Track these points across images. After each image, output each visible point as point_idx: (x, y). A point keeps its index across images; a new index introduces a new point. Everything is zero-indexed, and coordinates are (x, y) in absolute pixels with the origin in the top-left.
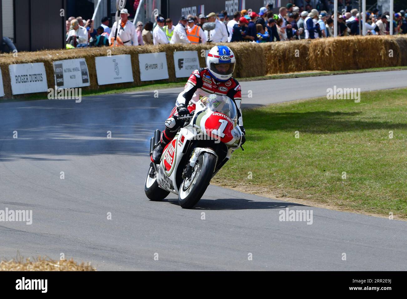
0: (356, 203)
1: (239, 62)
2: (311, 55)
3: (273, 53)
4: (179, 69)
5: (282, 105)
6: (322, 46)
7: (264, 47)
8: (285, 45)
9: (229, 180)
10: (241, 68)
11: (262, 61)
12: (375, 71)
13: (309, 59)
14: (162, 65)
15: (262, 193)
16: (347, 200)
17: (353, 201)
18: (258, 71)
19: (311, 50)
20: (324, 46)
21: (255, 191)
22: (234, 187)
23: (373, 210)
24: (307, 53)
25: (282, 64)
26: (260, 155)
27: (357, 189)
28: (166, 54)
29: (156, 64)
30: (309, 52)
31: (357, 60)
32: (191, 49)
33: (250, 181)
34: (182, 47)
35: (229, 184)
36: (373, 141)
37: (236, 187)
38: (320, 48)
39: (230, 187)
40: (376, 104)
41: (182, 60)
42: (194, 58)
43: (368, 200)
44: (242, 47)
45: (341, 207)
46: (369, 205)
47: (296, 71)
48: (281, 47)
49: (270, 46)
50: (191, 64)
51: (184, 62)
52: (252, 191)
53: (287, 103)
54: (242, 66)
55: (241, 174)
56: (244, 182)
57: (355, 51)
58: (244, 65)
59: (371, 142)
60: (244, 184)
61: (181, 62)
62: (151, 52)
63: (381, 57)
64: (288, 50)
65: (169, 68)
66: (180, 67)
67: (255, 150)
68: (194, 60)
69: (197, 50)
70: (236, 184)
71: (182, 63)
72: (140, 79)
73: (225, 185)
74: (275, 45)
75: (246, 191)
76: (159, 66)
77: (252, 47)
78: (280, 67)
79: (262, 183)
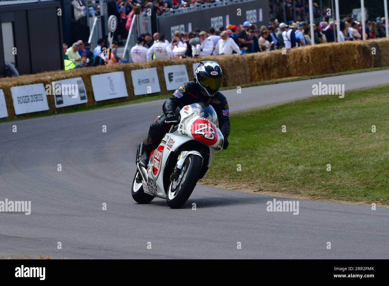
0: (327, 192)
1: (225, 73)
2: (291, 62)
3: (256, 63)
4: (169, 82)
5: (263, 109)
6: (300, 54)
7: (247, 58)
8: (267, 55)
9: (211, 178)
10: (226, 78)
11: (246, 71)
12: (349, 74)
13: (289, 66)
14: (154, 79)
15: (241, 188)
16: (319, 190)
17: (324, 191)
18: (243, 80)
19: (291, 58)
20: (302, 54)
21: (235, 188)
22: (215, 185)
23: (342, 198)
24: (287, 62)
25: (265, 72)
26: (240, 155)
27: (327, 180)
28: (157, 70)
29: (148, 79)
30: (288, 60)
31: (334, 65)
32: (179, 63)
33: (230, 179)
34: (171, 62)
35: (211, 183)
36: (344, 136)
37: (217, 185)
38: (299, 56)
39: (212, 185)
40: (349, 103)
41: (172, 74)
42: (183, 72)
43: (337, 189)
44: (227, 59)
45: (313, 197)
46: (339, 193)
47: (278, 78)
48: (264, 57)
49: (253, 57)
50: (181, 77)
51: (174, 75)
52: (232, 187)
53: (267, 107)
54: (227, 76)
55: (222, 173)
56: (225, 180)
57: (331, 57)
58: (229, 75)
59: (343, 137)
60: (225, 182)
61: (171, 75)
62: (142, 68)
63: (355, 61)
64: (269, 60)
65: (160, 82)
66: (171, 80)
67: (236, 151)
68: (183, 73)
69: (185, 64)
70: (218, 182)
71: (172, 77)
72: (134, 94)
73: (207, 184)
74: (257, 56)
75: (226, 188)
76: (151, 80)
77: (236, 58)
78: (264, 75)
79: (241, 180)
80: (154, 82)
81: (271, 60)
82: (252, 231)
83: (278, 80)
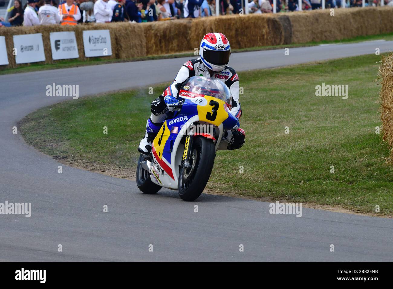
0: (227, 185)
1: (118, 43)
2: (193, 34)
3: (154, 33)
4: (56, 50)
5: (159, 86)
6: (203, 25)
7: (144, 27)
8: (166, 25)
9: (99, 164)
10: (120, 49)
11: (142, 42)
12: (257, 51)
13: (190, 39)
14: (38, 46)
15: (131, 177)
16: (219, 183)
17: (224, 183)
18: (138, 52)
19: (193, 29)
20: (205, 25)
21: (125, 175)
22: (103, 171)
23: (244, 192)
24: (189, 33)
25: (163, 44)
26: (132, 138)
27: (228, 171)
28: (43, 36)
29: (32, 46)
30: (190, 32)
31: (240, 39)
32: (68, 30)
33: (120, 165)
34: (59, 27)
35: (98, 169)
36: (248, 122)
37: (105, 171)
38: (201, 28)
39: (100, 171)
40: (255, 84)
41: (59, 41)
42: (71, 39)
43: (239, 182)
44: (121, 27)
45: (211, 189)
46: (240, 187)
47: (177, 51)
48: (162, 27)
49: (150, 26)
50: (69, 45)
51: (61, 43)
52: (122, 175)
53: (164, 84)
54: (121, 47)
55: (112, 158)
56: (114, 166)
57: (237, 30)
58: (123, 45)
59: (247, 123)
60: (114, 168)
61: (58, 43)
62: (26, 33)
63: (263, 35)
64: (168, 30)
65: (45, 50)
66: (57, 48)
67: (128, 133)
68: (71, 41)
69: (74, 31)
70: (106, 168)
71: (59, 45)
72: (15, 62)
73: (94, 170)
74: (155, 25)
75: (115, 175)
76: (35, 48)
77: (131, 27)
78: (161, 47)
79: (132, 167)
80: (38, 50)
81: (170, 30)
82: (143, 226)
83: (178, 54)
